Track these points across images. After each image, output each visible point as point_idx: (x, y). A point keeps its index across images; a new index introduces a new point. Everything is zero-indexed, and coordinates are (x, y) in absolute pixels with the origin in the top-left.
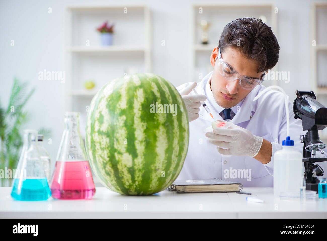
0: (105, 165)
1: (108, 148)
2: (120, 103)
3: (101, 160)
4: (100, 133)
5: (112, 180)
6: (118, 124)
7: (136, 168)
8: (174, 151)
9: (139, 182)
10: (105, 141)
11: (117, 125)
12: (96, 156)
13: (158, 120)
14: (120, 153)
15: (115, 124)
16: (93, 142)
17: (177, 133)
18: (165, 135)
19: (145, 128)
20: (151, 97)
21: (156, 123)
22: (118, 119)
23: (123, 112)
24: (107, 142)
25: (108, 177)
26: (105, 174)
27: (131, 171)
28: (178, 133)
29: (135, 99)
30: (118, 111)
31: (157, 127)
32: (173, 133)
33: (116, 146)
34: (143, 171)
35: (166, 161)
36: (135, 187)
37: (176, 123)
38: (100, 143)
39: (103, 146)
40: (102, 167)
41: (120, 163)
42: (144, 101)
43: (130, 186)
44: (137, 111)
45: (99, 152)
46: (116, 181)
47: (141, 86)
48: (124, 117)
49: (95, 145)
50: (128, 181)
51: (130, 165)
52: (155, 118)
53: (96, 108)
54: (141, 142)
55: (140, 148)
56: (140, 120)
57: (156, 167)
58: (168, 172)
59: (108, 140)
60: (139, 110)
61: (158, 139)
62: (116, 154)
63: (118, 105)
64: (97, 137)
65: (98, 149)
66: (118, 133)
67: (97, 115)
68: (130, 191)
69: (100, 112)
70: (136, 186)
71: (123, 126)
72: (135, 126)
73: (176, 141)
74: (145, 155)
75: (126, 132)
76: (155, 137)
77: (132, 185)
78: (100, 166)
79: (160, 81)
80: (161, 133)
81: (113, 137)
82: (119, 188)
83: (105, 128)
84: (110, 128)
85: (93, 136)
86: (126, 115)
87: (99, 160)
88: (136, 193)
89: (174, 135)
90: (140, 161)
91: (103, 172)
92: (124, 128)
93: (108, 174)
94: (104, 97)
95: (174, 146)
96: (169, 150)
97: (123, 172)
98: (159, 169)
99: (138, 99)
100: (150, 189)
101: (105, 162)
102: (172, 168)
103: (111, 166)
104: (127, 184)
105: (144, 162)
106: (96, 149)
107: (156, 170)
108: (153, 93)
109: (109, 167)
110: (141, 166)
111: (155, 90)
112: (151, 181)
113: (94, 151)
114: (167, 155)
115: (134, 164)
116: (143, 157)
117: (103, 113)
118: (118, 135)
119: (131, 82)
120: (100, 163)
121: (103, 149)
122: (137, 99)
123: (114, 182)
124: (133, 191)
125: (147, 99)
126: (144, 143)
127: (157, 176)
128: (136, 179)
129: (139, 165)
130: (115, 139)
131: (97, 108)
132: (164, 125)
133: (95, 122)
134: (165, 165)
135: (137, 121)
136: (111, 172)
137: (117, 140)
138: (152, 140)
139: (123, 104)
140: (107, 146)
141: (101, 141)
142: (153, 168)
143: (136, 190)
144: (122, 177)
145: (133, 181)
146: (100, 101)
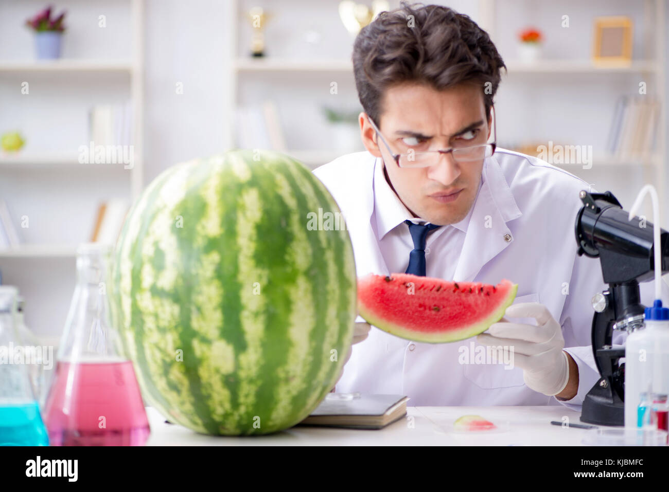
0: (167, 367)
1: (176, 327)
2: (204, 221)
3: (159, 355)
4: (156, 292)
5: (182, 403)
6: (201, 272)
7: (243, 374)
8: (328, 334)
9: (247, 407)
10: (169, 311)
11: (197, 274)
12: (147, 345)
13: (293, 263)
14: (205, 341)
15: (194, 271)
16: (137, 313)
17: (334, 291)
18: (309, 297)
19: (265, 281)
20: (277, 209)
21: (289, 270)
22: (199, 260)
23: (212, 245)
24: (172, 315)
25: (172, 396)
26: (166, 388)
27: (232, 382)
28: (337, 292)
29: (240, 215)
30: (200, 242)
31: (291, 279)
32: (326, 293)
33: (196, 324)
34: (260, 383)
35: (310, 359)
36: (236, 417)
37: (332, 269)
38: (156, 316)
39: (163, 323)
40: (161, 371)
41: (205, 364)
42: (262, 219)
43: (226, 415)
44: (246, 241)
45: (153, 337)
46: (194, 404)
47: (253, 183)
48: (215, 257)
49: (143, 322)
50: (221, 404)
51: (227, 367)
52: (287, 258)
53: (145, 231)
54: (256, 315)
55: (253, 328)
56: (252, 263)
57: (287, 372)
58: (314, 382)
59: (176, 309)
60: (250, 239)
61: (294, 307)
62: (196, 344)
63: (199, 228)
64: (147, 302)
65: (151, 330)
66: (200, 293)
67: (148, 250)
68: (224, 428)
69: (156, 244)
70: (241, 416)
71: (212, 279)
72: (241, 278)
73: (332, 311)
74: (264, 345)
75: (221, 291)
76: (288, 304)
77: (232, 414)
78: (155, 368)
79: (294, 171)
80: (300, 293)
81: (190, 301)
82: (199, 421)
83: (167, 280)
84: (180, 281)
85: (138, 297)
86: (221, 252)
87: (153, 355)
88: (238, 432)
89: (329, 297)
90: (252, 359)
91: (161, 384)
92: (216, 283)
93: (174, 387)
94: (165, 206)
95: (328, 322)
96: (318, 333)
97: (210, 385)
98: (294, 377)
99: (249, 214)
100: (271, 423)
101: (168, 360)
102: (322, 375)
103: (183, 369)
104: (220, 411)
105: (262, 362)
106: (146, 329)
107: (287, 380)
108: (280, 200)
109: (176, 374)
110: (254, 371)
111: (285, 191)
112: (276, 403)
113: (140, 335)
114: (314, 344)
115: (238, 366)
116: (260, 350)
117: (163, 246)
118: (200, 299)
119: (227, 173)
120: (156, 362)
121: (162, 330)
122: (244, 214)
123: (188, 407)
124: (231, 426)
125: (267, 213)
126: (262, 318)
127: (289, 392)
128: (242, 399)
129: (249, 369)
130: (193, 308)
131: (147, 234)
132: (307, 274)
133: (142, 264)
134: (308, 368)
135: (246, 265)
136: (182, 384)
137: (199, 309)
138: (280, 310)
139: (212, 226)
140: (173, 324)
141: (160, 310)
142: (282, 375)
143: (239, 425)
144: (209, 397)
145: (235, 404)
146: (154, 217)
